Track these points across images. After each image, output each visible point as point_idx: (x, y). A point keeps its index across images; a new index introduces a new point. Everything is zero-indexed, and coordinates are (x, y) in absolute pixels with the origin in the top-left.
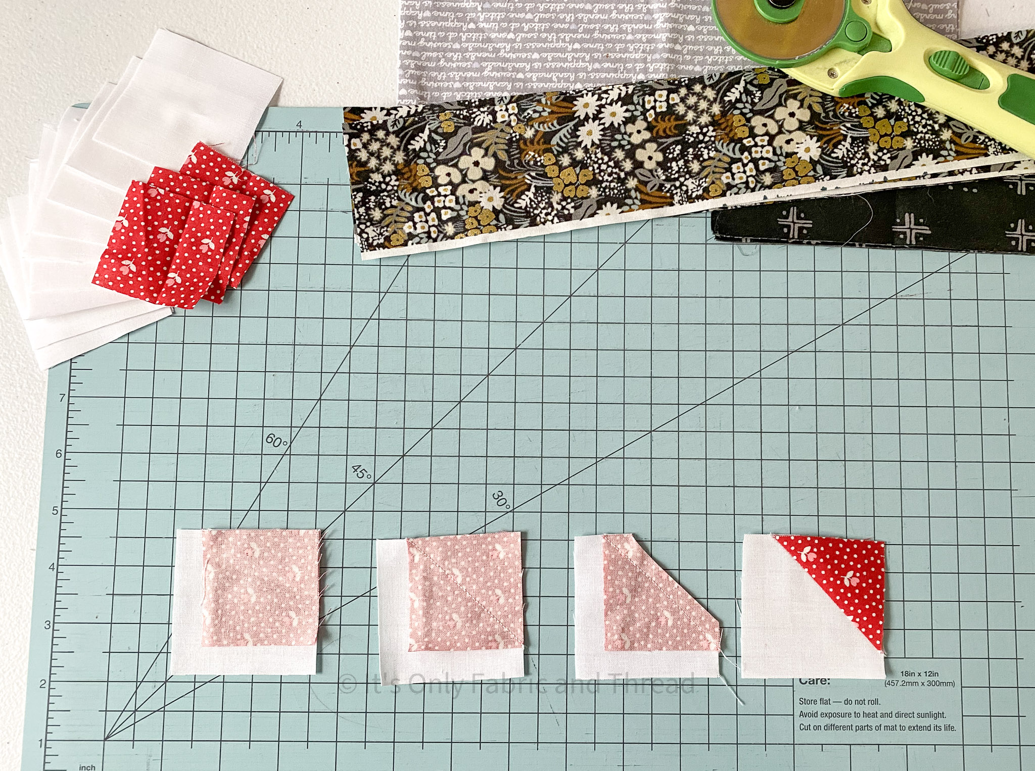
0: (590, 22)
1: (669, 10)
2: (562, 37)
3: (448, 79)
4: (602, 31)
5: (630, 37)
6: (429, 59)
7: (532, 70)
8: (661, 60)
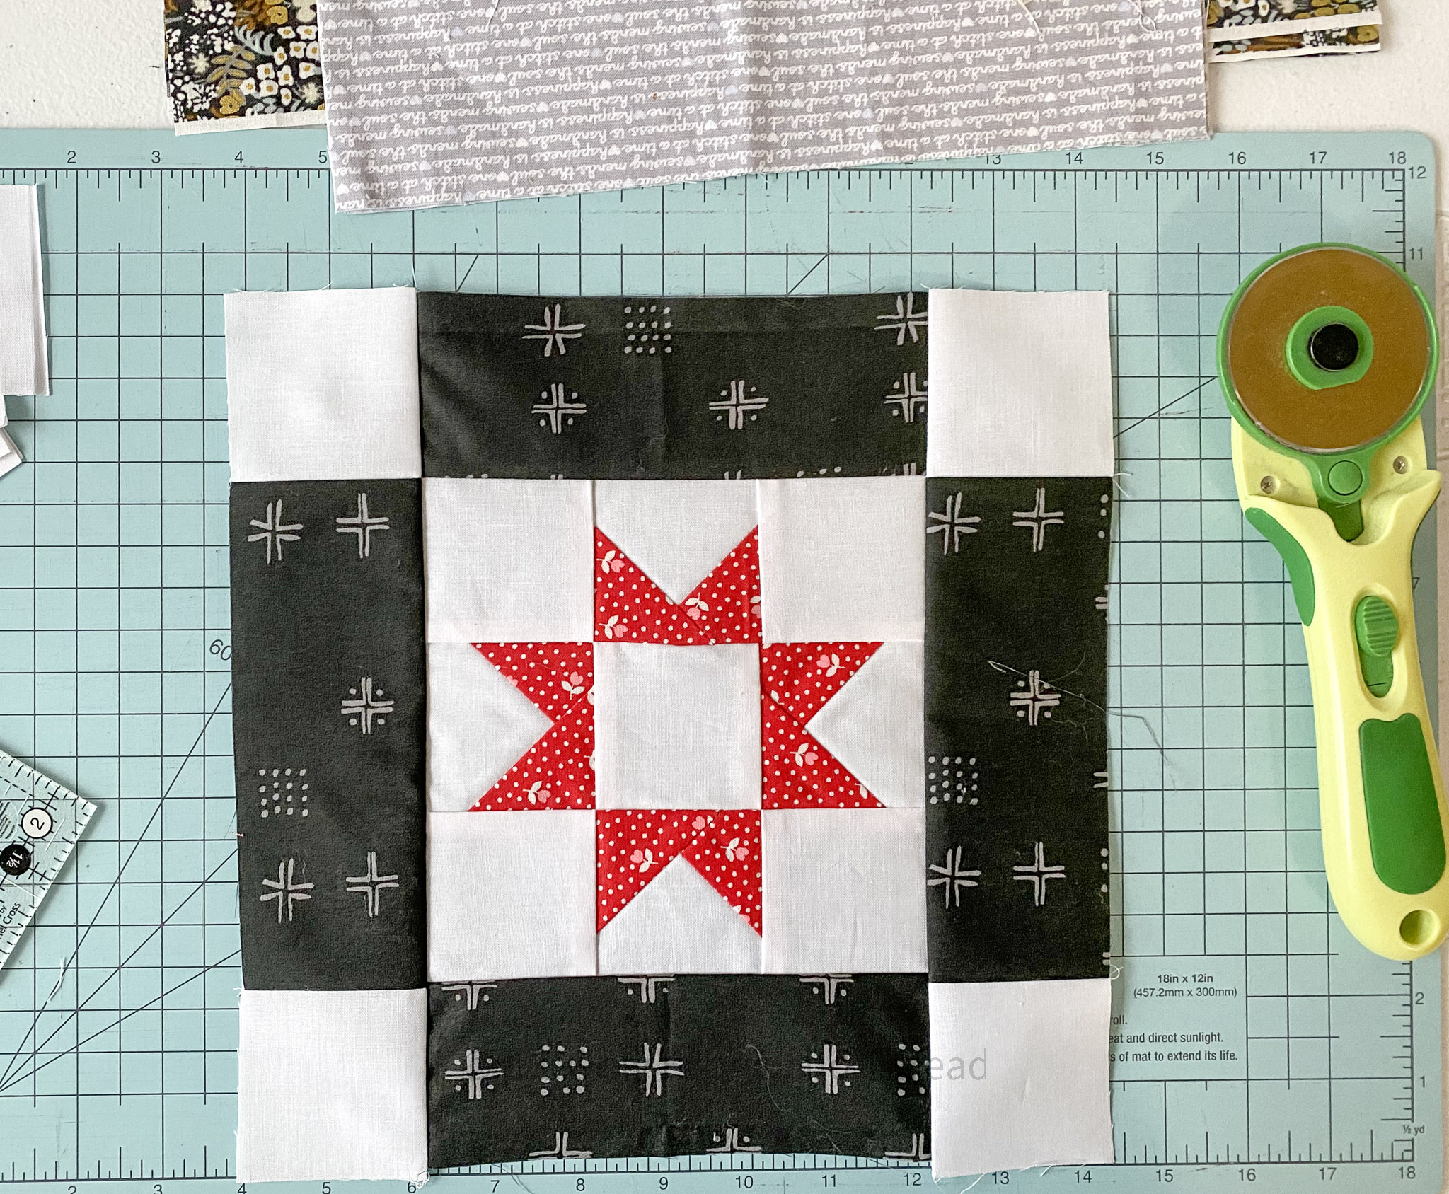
0: (622, 42)
1: (746, 12)
2: (581, 73)
3: (409, 158)
4: (643, 56)
5: (687, 62)
6: (376, 128)
7: (539, 131)
8: (740, 96)
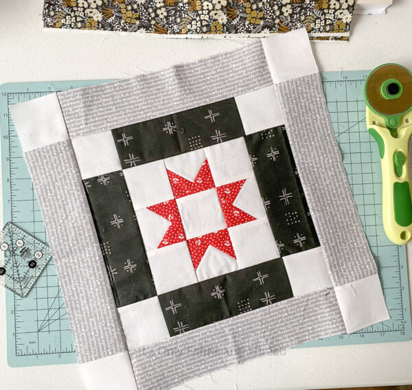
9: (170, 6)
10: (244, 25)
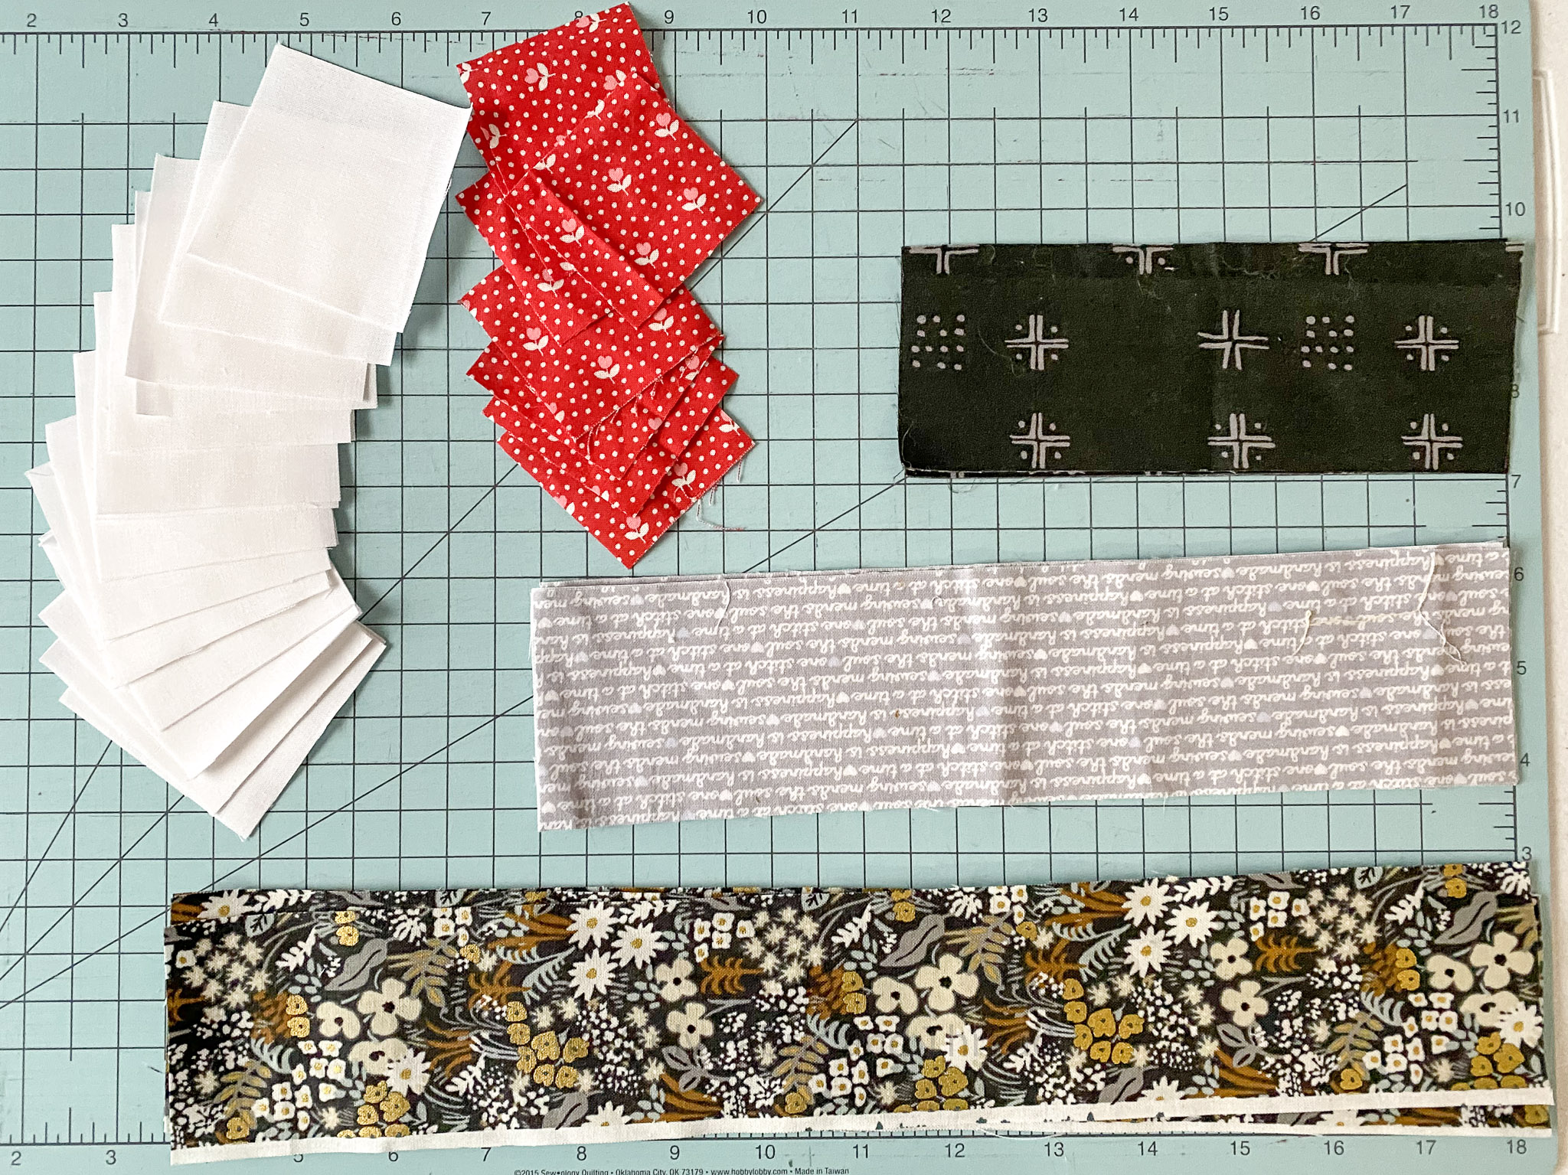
1: (1001, 627)
2: (817, 684)
3: (624, 773)
4: (885, 668)
5: (934, 677)
6: (589, 739)
7: (768, 746)
8: (992, 719)
9: (726, 996)
10: (1065, 1070)
